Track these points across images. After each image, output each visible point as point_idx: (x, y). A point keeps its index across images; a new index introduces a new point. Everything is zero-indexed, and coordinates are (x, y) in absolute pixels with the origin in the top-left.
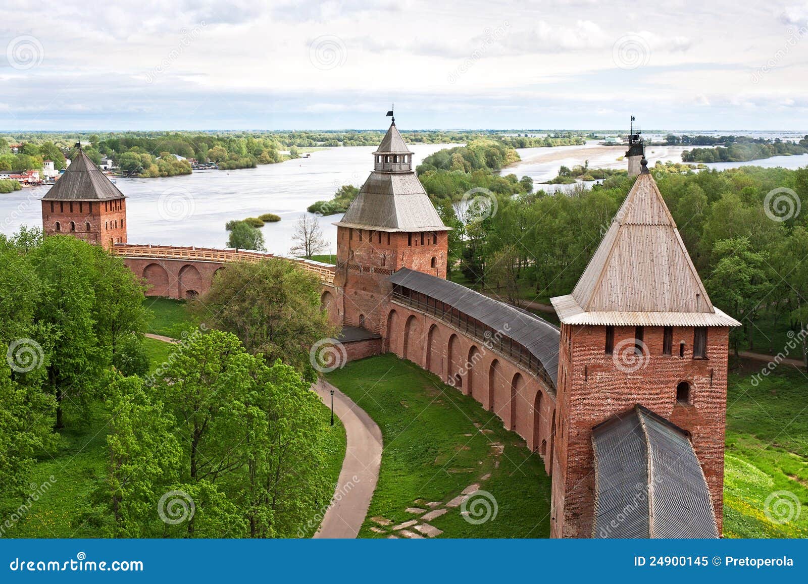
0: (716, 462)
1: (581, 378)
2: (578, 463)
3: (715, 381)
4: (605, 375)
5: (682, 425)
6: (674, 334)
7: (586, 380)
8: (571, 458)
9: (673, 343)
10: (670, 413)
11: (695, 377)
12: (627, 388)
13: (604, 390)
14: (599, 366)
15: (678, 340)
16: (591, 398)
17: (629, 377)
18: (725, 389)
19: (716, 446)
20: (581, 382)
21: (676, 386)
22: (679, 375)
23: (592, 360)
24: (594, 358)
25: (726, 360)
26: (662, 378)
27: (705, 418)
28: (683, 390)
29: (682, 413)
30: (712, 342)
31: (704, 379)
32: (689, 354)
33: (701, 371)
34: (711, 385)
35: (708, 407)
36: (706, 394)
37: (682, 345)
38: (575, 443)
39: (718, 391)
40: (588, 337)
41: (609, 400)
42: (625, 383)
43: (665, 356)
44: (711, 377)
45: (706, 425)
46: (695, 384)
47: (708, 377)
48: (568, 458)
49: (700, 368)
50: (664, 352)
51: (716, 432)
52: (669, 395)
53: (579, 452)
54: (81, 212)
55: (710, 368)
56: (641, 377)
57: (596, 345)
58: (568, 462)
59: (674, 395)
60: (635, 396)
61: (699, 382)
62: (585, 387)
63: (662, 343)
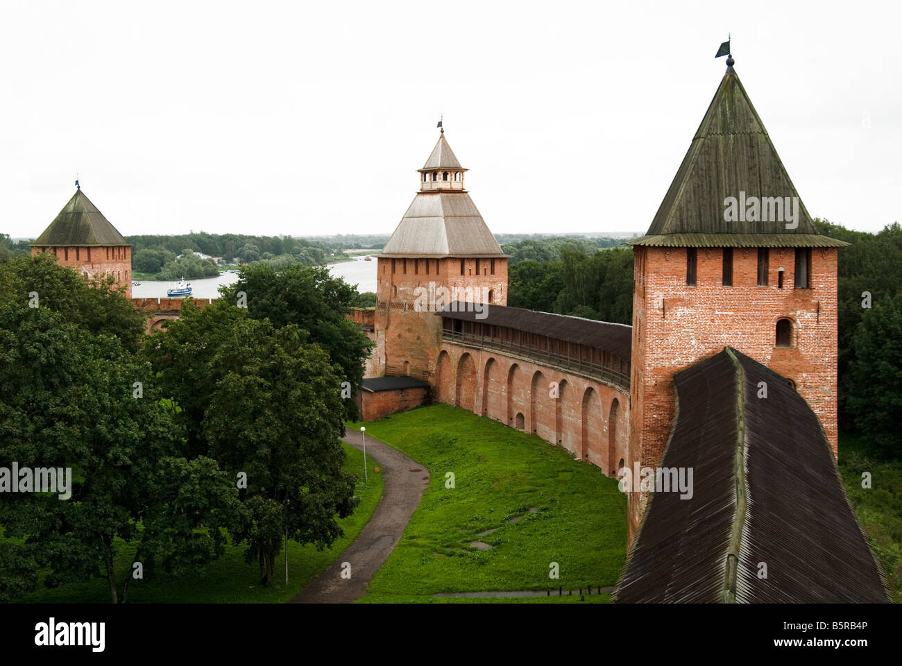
0: (827, 418)
1: (658, 315)
2: (657, 420)
3: (822, 317)
4: (687, 311)
5: (784, 372)
6: (770, 258)
7: (664, 317)
8: (649, 414)
9: (770, 270)
10: (769, 357)
11: (798, 312)
12: (716, 327)
13: (687, 330)
14: (680, 300)
15: (775, 267)
16: (671, 339)
17: (717, 313)
18: (836, 326)
19: (826, 398)
20: (658, 320)
21: (775, 324)
22: (777, 311)
23: (671, 292)
24: (673, 289)
25: (835, 290)
26: (758, 314)
27: (811, 362)
28: (784, 329)
29: (783, 357)
30: (817, 268)
31: (809, 315)
32: (789, 283)
33: (805, 304)
34: (818, 322)
35: (814, 349)
36: (812, 333)
37: (781, 273)
38: (654, 396)
39: (827, 329)
40: (666, 264)
41: (693, 342)
42: (713, 321)
43: (759, 286)
44: (818, 312)
45: (814, 371)
46: (798, 322)
47: (813, 312)
48: (644, 415)
49: (803, 301)
50: (759, 282)
51: (825, 380)
52: (767, 334)
53: (657, 406)
54: (78, 259)
55: (816, 301)
56: (732, 313)
57: (675, 274)
58: (644, 419)
59: (773, 334)
60: (725, 336)
61: (803, 319)
62: (663, 325)
63: (756, 271)
